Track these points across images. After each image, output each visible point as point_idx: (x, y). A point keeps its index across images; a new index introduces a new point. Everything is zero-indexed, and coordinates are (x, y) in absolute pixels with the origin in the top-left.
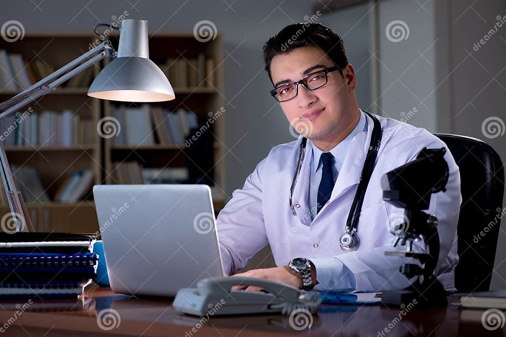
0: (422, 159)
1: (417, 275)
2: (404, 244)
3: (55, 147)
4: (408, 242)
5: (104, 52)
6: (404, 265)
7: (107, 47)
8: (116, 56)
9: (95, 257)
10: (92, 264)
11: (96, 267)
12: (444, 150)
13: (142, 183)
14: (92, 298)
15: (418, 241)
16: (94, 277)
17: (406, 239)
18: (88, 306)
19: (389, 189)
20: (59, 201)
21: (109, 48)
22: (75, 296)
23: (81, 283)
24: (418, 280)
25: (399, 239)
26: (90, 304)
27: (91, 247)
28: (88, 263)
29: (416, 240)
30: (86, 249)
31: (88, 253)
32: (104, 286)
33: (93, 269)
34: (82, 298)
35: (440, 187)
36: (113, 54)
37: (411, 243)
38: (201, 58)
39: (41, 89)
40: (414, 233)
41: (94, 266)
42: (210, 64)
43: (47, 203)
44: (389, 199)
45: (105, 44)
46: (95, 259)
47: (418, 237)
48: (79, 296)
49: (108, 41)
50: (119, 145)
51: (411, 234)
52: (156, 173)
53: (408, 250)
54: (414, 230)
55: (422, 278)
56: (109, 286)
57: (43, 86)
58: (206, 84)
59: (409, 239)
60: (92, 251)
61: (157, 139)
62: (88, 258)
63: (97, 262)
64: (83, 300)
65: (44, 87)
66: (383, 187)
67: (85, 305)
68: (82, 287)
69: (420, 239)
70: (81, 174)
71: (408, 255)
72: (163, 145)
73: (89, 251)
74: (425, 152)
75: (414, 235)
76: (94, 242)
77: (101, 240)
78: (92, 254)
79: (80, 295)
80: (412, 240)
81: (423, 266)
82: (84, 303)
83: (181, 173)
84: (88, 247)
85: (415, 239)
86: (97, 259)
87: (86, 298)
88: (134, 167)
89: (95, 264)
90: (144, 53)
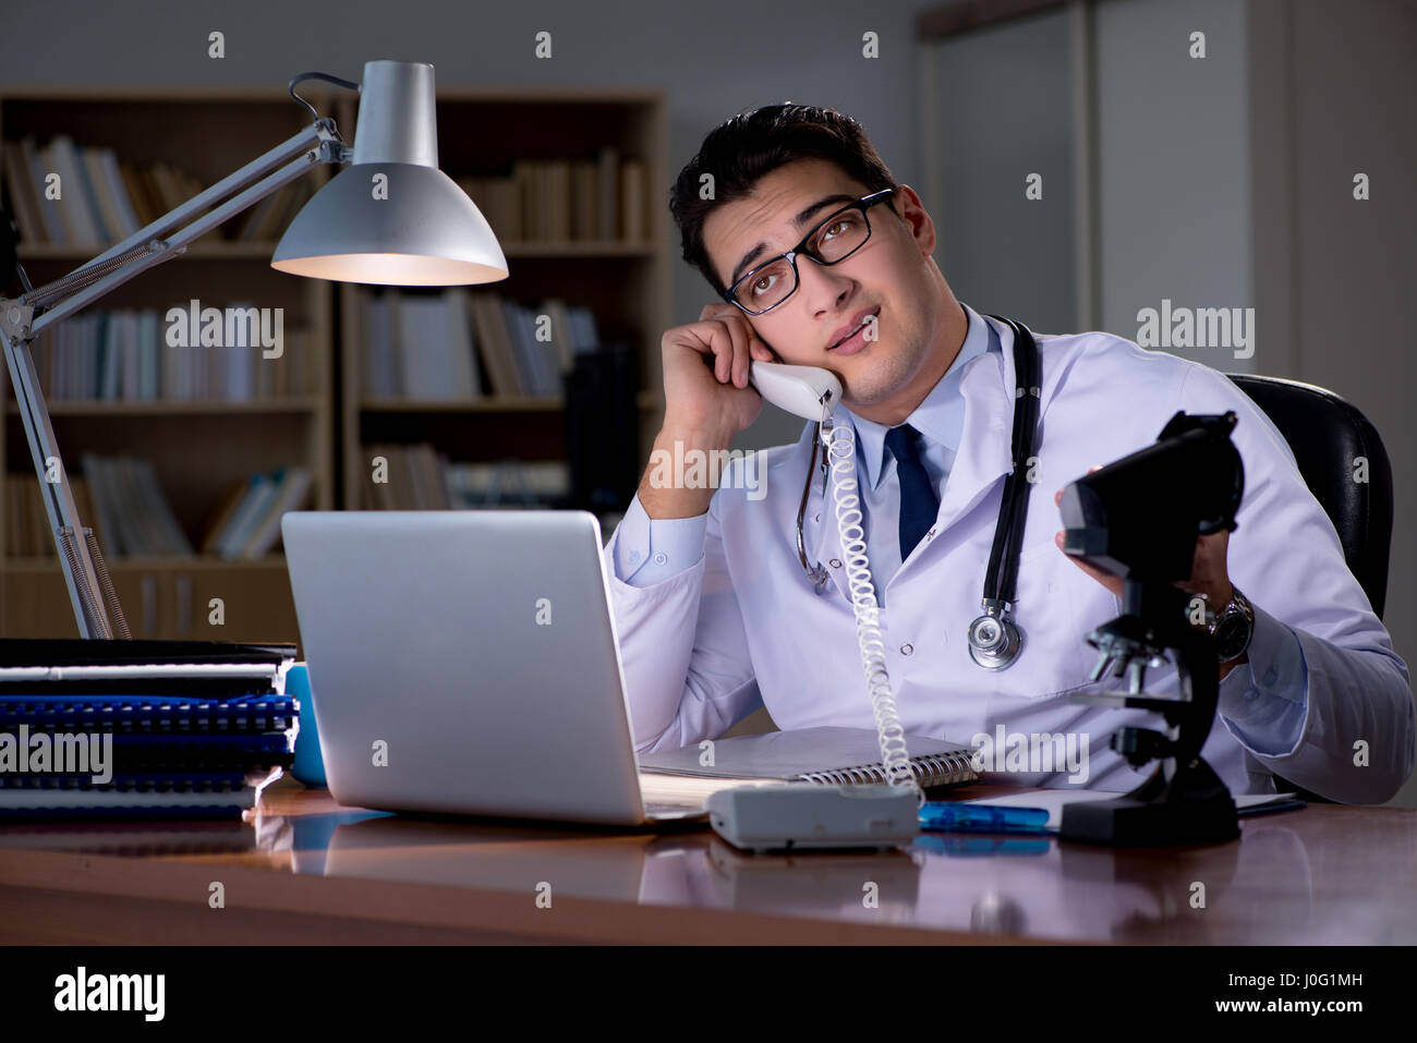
0: (1172, 442)
1: (1157, 757)
2: (1121, 674)
3: (209, 404)
4: (1133, 669)
5: (317, 151)
6: (1122, 732)
7: (325, 136)
8: (349, 159)
9: (290, 705)
10: (282, 726)
11: (292, 734)
12: (1231, 419)
13: (446, 506)
14: (285, 818)
15: (1162, 665)
16: (286, 760)
17: (1127, 659)
18: (270, 840)
19: (1080, 524)
20: (217, 554)
21: (329, 138)
22: (235, 812)
23: (250, 778)
24: (1160, 772)
25: (1109, 660)
26: (278, 835)
27: (280, 679)
28: (271, 725)
29: (1155, 663)
30: (264, 684)
31: (269, 697)
32: (313, 785)
33: (284, 740)
34: (254, 818)
35: (1221, 519)
36: (341, 154)
37: (1143, 671)
38: (609, 160)
39: (148, 250)
40: (1151, 643)
41: (288, 733)
42: (633, 176)
43: (185, 559)
44: (1080, 552)
45: (321, 127)
46: (289, 712)
47: (1160, 654)
48: (245, 814)
49: (327, 120)
50: (383, 398)
51: (1143, 648)
52: (482, 478)
53: (1133, 690)
54: (1150, 636)
55: (1171, 767)
56: (325, 784)
57: (152, 243)
58: (620, 231)
59: (1134, 660)
60: (281, 691)
61: (486, 385)
62: (271, 711)
63: (295, 720)
64: (258, 824)
65: (155, 245)
66: (1064, 517)
67: (263, 839)
68: (254, 788)
69: (1166, 660)
70: (277, 478)
71: (1131, 703)
72: (505, 399)
73: (274, 691)
74: (1180, 422)
75: (1149, 650)
76: (287, 665)
77: (303, 660)
78: (280, 700)
79: (248, 809)
80: (1143, 662)
81: (1175, 734)
82: (260, 831)
83: (552, 478)
84: (270, 680)
85: (1151, 659)
86: (296, 713)
87: (266, 820)
88: (423, 459)
89: (289, 725)
90: (424, 152)
